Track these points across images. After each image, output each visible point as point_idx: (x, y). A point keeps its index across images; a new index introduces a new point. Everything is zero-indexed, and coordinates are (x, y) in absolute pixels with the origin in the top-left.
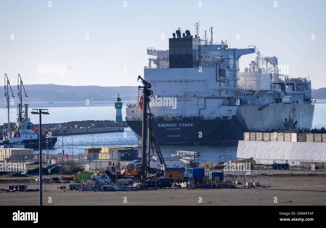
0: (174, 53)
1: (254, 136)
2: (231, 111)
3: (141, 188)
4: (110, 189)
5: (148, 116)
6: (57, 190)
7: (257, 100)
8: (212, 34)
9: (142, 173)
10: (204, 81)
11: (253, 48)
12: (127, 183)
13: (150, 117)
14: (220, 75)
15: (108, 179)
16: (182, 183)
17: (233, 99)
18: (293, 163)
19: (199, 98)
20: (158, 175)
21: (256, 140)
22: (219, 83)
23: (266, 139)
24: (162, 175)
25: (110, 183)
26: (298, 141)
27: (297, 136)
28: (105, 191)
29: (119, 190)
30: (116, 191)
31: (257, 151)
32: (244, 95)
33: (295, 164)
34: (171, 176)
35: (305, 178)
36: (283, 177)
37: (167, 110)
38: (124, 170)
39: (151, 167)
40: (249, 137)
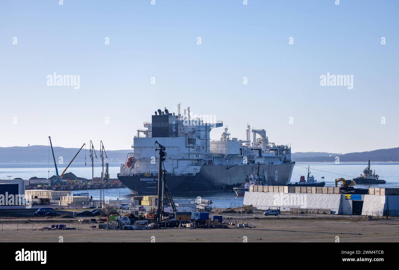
0: (155, 126)
1: (257, 189)
2: (196, 169)
3: (155, 228)
4: (129, 228)
5: (163, 172)
6: (89, 228)
7: (226, 161)
8: (189, 113)
9: (158, 216)
10: (177, 147)
11: (221, 123)
12: (144, 223)
13: (164, 173)
14: (189, 143)
15: (129, 221)
16: (187, 224)
17: (202, 161)
18: (284, 209)
19: (173, 160)
20: (170, 218)
21: (258, 191)
22: (188, 149)
23: (265, 190)
24: (173, 217)
25: (130, 223)
26: (289, 192)
27: (289, 188)
28: (126, 229)
29: (137, 229)
30: (134, 230)
31: (259, 200)
32: (214, 158)
33: (286, 210)
34: (180, 219)
35: (288, 221)
36: (271, 219)
37: (150, 168)
38: (147, 213)
39: (165, 211)
40: (252, 189)
